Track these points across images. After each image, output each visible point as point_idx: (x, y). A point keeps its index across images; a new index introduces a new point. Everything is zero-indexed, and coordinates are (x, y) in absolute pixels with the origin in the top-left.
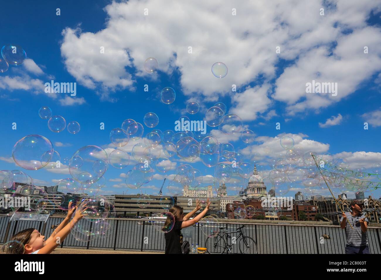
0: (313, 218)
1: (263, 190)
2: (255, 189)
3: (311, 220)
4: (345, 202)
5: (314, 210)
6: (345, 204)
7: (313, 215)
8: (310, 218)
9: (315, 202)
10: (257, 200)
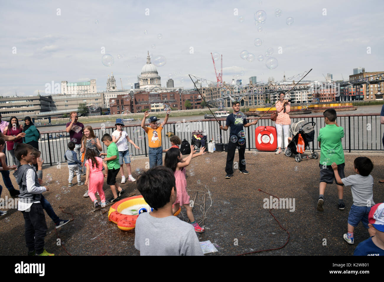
1: (157, 80)
2: (148, 80)
5: (200, 98)
6: (228, 90)
7: (198, 104)
8: (195, 106)
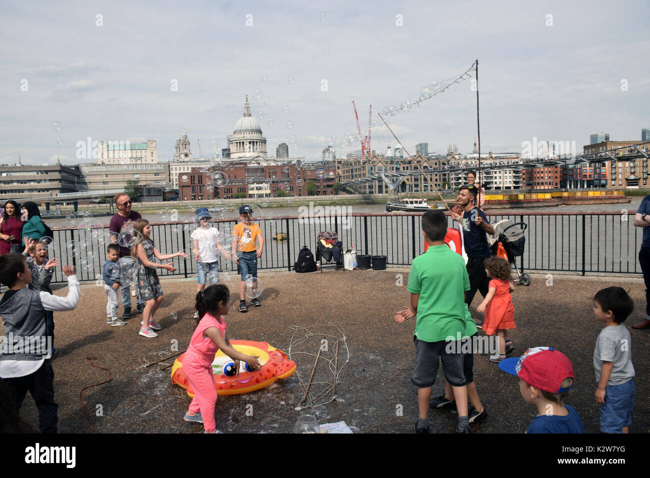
0: (329, 190)
1: (260, 144)
2: (245, 143)
3: (325, 193)
4: (380, 161)
5: (332, 177)
6: (380, 165)
7: (328, 186)
8: (324, 190)
9: (338, 164)
10: (245, 164)
